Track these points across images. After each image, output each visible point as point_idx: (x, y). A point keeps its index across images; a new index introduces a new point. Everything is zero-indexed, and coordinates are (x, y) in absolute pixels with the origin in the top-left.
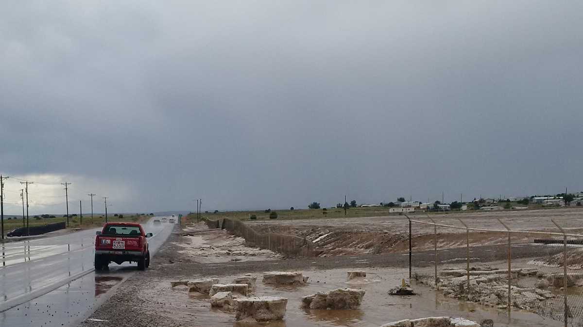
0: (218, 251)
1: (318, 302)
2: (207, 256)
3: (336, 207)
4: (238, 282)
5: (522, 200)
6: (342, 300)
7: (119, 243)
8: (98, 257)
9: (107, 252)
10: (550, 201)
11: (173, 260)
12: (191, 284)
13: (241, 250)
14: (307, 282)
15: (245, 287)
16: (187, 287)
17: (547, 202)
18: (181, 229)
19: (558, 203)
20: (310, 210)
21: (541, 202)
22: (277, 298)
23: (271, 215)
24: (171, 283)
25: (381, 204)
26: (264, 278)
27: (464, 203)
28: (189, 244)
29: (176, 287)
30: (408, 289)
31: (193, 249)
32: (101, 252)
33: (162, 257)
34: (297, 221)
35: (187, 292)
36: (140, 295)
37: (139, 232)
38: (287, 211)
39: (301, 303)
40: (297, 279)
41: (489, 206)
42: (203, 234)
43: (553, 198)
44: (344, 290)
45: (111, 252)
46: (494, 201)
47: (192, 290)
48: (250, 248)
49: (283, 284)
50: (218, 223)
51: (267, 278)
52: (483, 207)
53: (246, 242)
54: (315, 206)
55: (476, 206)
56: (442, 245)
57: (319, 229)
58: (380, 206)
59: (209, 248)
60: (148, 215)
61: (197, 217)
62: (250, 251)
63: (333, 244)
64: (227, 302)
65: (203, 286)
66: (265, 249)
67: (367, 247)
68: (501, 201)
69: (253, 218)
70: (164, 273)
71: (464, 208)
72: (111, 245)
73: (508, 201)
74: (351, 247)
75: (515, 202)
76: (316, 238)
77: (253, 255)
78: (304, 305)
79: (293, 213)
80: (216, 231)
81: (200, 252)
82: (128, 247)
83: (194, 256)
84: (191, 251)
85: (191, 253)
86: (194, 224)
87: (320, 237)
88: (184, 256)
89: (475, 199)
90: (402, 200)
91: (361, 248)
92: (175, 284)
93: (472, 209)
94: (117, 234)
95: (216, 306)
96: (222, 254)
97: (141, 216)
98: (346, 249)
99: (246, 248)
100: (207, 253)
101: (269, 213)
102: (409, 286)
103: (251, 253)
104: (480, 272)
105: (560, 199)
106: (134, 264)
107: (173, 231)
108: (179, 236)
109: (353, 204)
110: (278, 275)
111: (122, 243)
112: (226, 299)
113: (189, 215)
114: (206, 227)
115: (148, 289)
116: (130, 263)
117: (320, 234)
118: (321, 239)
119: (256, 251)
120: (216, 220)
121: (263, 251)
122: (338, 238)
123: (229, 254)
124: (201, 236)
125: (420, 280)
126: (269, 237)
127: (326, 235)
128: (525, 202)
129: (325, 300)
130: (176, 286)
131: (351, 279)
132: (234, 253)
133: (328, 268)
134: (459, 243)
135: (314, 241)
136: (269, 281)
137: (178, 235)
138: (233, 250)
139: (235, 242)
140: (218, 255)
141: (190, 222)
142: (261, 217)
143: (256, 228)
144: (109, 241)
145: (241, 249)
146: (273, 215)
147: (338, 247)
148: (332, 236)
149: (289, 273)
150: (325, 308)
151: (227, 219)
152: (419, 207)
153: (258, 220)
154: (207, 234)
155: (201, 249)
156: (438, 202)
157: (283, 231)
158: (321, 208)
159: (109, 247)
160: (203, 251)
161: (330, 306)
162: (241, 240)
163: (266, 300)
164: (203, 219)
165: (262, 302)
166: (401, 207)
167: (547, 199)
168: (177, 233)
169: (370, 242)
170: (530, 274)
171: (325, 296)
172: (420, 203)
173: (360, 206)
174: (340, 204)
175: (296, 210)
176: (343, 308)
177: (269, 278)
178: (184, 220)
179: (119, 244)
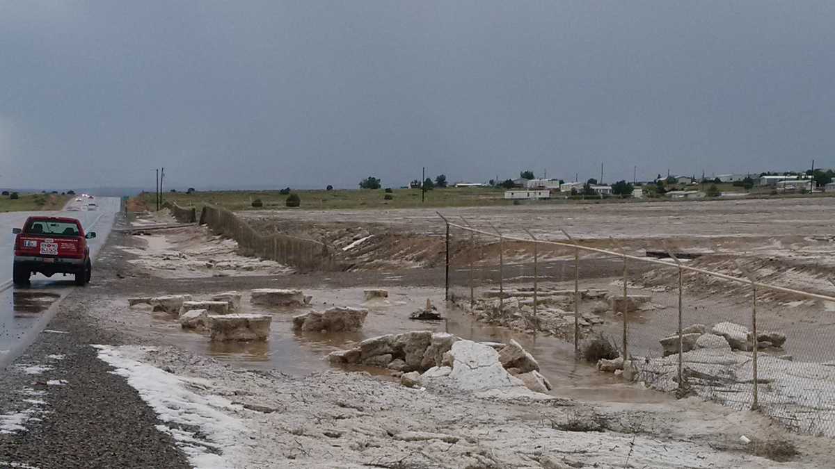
0: (193, 261)
1: (312, 323)
2: (174, 269)
3: (410, 187)
4: (216, 300)
5: (742, 180)
6: (339, 320)
7: (49, 246)
8: (17, 266)
9: (32, 258)
10: (791, 183)
11: (122, 273)
12: (156, 302)
13: (230, 261)
14: (310, 303)
15: (224, 305)
16: (149, 306)
17: (785, 184)
18: (128, 224)
19: (805, 186)
20: (361, 192)
21: (775, 185)
22: (258, 316)
23: (289, 200)
24: (129, 300)
25: (491, 182)
26: (252, 296)
27: (639, 184)
28: (143, 249)
29: (135, 306)
30: (434, 312)
31: (151, 258)
32: (23, 258)
33: (104, 268)
34: (333, 212)
35: (150, 312)
36: (91, 313)
37: (76, 230)
38: (318, 192)
39: (293, 325)
40: (295, 298)
41: (682, 190)
42: (167, 233)
43: (795, 177)
44: (343, 308)
45: (38, 259)
46: (693, 180)
47: (157, 309)
48: (246, 258)
49: (277, 305)
50: (194, 213)
51: (255, 297)
52: (672, 192)
53: (239, 247)
54: (372, 184)
55: (659, 190)
56: (522, 257)
57: (360, 228)
58: (488, 186)
59: (177, 256)
60: (63, 194)
61: (156, 200)
62: (244, 262)
63: (372, 253)
64: (200, 322)
65: (170, 304)
66: (269, 259)
67: (418, 259)
68: (705, 181)
69: (257, 205)
70: (113, 290)
71: (638, 193)
72: (38, 248)
73: (718, 181)
74: (395, 259)
75: (729, 183)
76: (349, 244)
77: (249, 269)
78: (296, 326)
79: (329, 196)
80: (191, 227)
81: (163, 263)
82: (63, 253)
83: (153, 269)
84: (148, 261)
85: (149, 264)
86: (150, 214)
87: (355, 243)
88: (139, 268)
89: (659, 177)
90: (529, 176)
91: (410, 260)
92: (133, 302)
93: (652, 197)
94: (44, 233)
95: (188, 327)
96: (199, 267)
97: (52, 196)
98: (388, 261)
99: (239, 258)
100: (175, 264)
101: (287, 196)
102: (435, 309)
103: (246, 265)
104: (542, 293)
105: (808, 179)
106: (71, 277)
107: (114, 225)
108: (125, 234)
109: (441, 181)
110: (271, 293)
111: (54, 246)
112: (200, 319)
113: (140, 195)
114: (173, 221)
115: (98, 307)
116: (65, 275)
117: (355, 237)
118: (356, 245)
119: (255, 262)
120: (190, 208)
121: (266, 263)
122: (381, 243)
123: (209, 267)
124: (164, 236)
125: (456, 303)
126: (276, 242)
127: (364, 239)
128: (747, 184)
129: (320, 321)
130: (136, 304)
131: (368, 299)
132: (220, 266)
133: (343, 287)
134: (545, 256)
135: (345, 249)
136: (258, 301)
137: (122, 233)
138: (218, 261)
139: (220, 247)
140: (192, 268)
141: (143, 210)
142: (271, 203)
143: (258, 225)
144: (34, 244)
145: (231, 259)
146: (292, 200)
147: (378, 258)
148: (372, 241)
149: (285, 291)
150: (319, 330)
151: (208, 207)
152: (558, 190)
153: (265, 209)
154: (173, 233)
155: (165, 257)
156: (593, 181)
157: (300, 231)
158: (382, 187)
159: (35, 252)
160: (168, 262)
161: (325, 327)
162: (231, 243)
163: (245, 317)
164: (168, 205)
165: (241, 319)
166: (526, 189)
167: (785, 179)
168: (122, 229)
169: (424, 251)
170: (598, 297)
171: (320, 316)
172: (562, 182)
173: (454, 186)
174: (416, 182)
175: (335, 191)
176: (340, 330)
177: (258, 297)
178: (133, 205)
179: (49, 248)
